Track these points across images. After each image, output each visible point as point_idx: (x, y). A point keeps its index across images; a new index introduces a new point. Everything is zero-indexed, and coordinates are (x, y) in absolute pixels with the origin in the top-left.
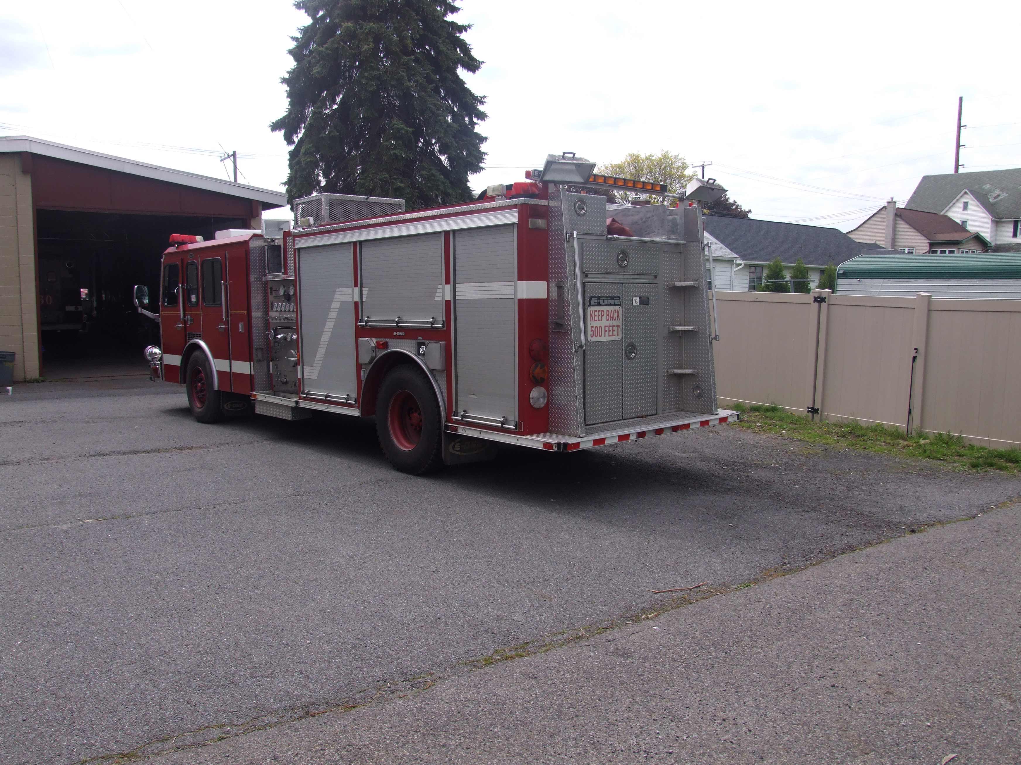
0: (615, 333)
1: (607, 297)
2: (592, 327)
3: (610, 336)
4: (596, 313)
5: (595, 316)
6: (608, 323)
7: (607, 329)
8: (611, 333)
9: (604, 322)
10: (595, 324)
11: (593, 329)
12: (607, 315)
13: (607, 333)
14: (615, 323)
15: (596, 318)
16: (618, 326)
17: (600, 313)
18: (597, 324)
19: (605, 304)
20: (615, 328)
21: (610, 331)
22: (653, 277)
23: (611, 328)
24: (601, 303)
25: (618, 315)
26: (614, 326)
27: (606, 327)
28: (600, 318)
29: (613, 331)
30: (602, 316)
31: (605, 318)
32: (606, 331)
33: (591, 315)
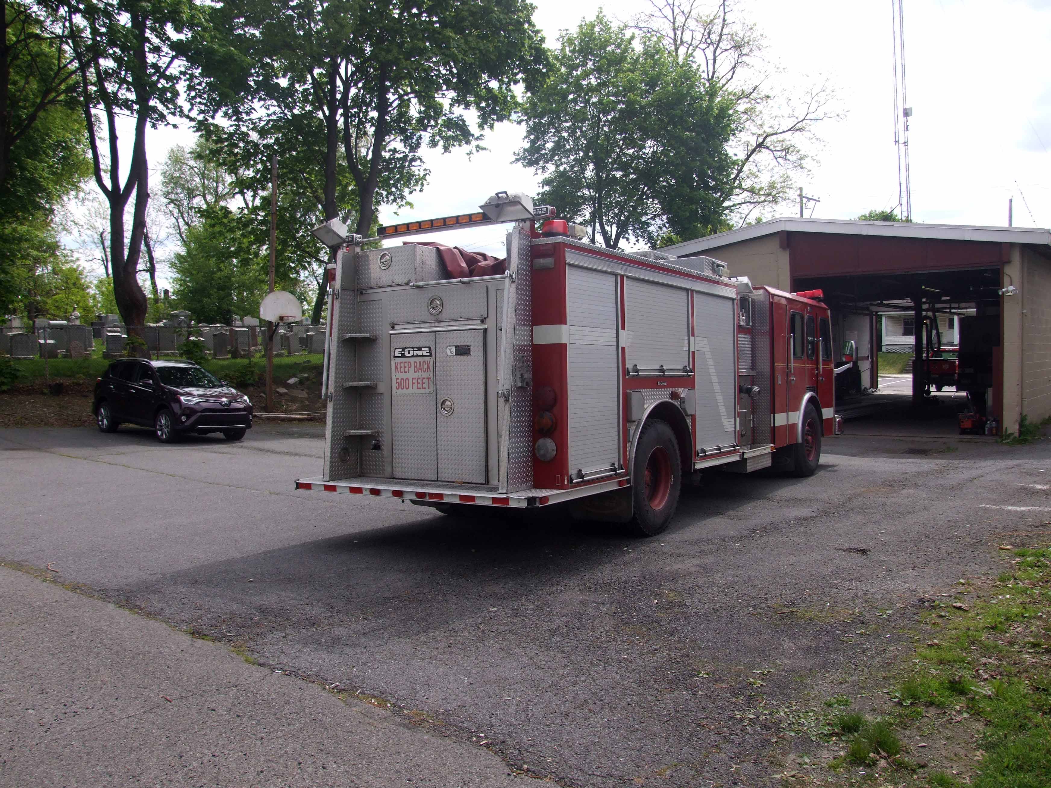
0: (425, 386)
1: (413, 348)
2: (397, 379)
3: (418, 388)
4: (402, 365)
5: (401, 367)
6: (416, 375)
7: (415, 381)
8: (420, 386)
9: (411, 374)
10: (400, 376)
11: (399, 381)
12: (415, 367)
13: (415, 386)
14: (425, 375)
15: (402, 370)
16: (429, 379)
17: (406, 365)
18: (404, 376)
19: (411, 354)
20: (426, 381)
21: (418, 383)
22: (479, 322)
23: (420, 381)
24: (406, 354)
25: (428, 367)
26: (424, 378)
27: (413, 379)
28: (406, 369)
29: (423, 383)
30: (409, 367)
31: (412, 369)
32: (413, 383)
33: (396, 367)
